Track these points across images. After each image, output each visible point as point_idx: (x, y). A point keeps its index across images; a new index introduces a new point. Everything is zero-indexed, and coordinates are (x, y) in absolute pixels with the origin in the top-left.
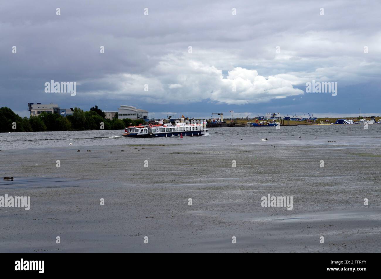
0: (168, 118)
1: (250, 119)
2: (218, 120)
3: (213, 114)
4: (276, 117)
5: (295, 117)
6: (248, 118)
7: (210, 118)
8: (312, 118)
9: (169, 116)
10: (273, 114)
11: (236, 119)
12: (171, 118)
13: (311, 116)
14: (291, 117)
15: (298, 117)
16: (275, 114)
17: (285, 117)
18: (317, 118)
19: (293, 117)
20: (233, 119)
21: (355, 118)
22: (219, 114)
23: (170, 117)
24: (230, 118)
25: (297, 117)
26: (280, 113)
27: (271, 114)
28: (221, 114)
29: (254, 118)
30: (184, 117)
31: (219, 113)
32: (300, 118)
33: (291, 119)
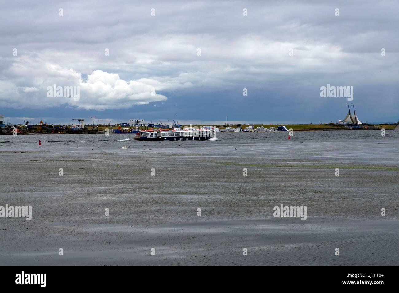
0: (25, 123)
1: (112, 125)
2: (78, 127)
3: (73, 120)
4: (139, 124)
5: (159, 124)
6: (110, 124)
7: (70, 124)
8: (177, 125)
9: (26, 122)
10: (137, 121)
11: (97, 125)
12: (28, 124)
13: (176, 123)
14: (155, 124)
15: (163, 124)
16: (139, 120)
17: (149, 124)
18: (181, 125)
19: (158, 124)
20: (94, 126)
21: (221, 126)
22: (79, 120)
23: (28, 122)
24: (91, 124)
25: (161, 123)
26: (143, 120)
27: (134, 120)
28: (82, 120)
29: (117, 124)
30: (42, 123)
31: (80, 118)
32: (165, 125)
33: (155, 126)
